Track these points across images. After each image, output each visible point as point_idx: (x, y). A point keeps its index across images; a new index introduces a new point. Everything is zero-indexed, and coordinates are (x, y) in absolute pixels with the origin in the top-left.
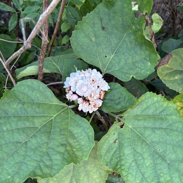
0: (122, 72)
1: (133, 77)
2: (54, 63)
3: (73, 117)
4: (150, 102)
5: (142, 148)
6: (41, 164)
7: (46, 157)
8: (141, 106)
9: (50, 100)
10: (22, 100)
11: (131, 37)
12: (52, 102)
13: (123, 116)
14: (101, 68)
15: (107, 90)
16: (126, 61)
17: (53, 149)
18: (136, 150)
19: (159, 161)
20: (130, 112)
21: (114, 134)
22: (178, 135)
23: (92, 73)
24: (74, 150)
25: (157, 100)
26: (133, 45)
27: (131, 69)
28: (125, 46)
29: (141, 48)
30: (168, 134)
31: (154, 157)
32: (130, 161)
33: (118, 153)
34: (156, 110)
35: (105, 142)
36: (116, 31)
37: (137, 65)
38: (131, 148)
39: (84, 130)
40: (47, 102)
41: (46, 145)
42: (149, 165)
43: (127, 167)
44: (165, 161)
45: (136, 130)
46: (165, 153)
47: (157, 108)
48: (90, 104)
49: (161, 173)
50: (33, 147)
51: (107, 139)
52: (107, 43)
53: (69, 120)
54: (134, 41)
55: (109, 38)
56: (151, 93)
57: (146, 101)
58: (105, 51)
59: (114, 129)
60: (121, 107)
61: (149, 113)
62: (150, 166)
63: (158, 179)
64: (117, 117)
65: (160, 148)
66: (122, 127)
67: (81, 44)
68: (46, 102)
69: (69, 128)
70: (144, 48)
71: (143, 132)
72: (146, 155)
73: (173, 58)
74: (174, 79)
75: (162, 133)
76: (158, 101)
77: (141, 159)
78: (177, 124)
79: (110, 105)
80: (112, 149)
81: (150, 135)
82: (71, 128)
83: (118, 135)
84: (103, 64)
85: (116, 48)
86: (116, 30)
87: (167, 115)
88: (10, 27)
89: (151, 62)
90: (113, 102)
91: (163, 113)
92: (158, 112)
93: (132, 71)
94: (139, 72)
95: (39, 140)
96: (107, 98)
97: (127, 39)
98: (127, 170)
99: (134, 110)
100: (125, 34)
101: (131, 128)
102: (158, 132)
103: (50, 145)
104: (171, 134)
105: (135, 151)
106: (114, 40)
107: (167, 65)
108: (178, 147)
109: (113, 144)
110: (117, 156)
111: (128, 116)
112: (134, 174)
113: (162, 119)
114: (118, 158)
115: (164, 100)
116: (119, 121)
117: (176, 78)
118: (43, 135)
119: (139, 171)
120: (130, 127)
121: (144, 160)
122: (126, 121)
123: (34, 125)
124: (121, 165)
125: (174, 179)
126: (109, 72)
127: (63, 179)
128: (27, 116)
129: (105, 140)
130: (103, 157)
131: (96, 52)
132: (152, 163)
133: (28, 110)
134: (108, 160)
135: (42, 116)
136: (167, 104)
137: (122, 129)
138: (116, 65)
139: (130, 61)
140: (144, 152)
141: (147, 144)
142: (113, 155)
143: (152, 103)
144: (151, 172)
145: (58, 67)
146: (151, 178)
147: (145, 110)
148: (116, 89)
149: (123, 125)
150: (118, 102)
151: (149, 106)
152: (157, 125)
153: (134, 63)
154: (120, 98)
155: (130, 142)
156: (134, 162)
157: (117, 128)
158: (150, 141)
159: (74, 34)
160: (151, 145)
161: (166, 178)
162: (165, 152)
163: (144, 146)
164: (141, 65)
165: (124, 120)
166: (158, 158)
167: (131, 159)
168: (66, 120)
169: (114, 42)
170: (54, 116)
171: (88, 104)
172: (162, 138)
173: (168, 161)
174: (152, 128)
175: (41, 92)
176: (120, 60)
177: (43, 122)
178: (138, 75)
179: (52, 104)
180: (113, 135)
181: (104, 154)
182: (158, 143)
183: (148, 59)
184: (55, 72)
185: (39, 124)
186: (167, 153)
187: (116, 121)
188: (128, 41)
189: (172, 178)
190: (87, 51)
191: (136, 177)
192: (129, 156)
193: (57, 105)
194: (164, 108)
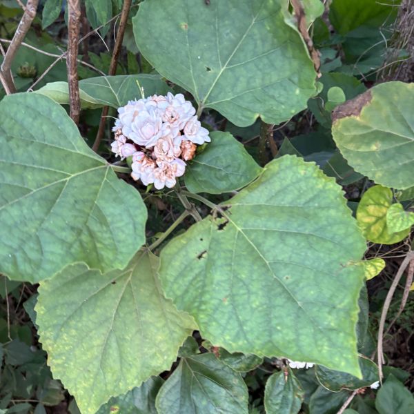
0: (239, 106)
1: (259, 119)
2: (111, 87)
3: (112, 184)
4: (290, 178)
5: (251, 272)
6: (19, 255)
7: (32, 245)
8: (269, 187)
9: (70, 143)
10: (7, 131)
11: (264, 26)
12: (73, 148)
13: (230, 207)
14: (196, 94)
15: (200, 143)
16: (248, 83)
17: (51, 233)
18: (239, 274)
19: (280, 301)
20: (244, 198)
21: (201, 240)
22: (331, 251)
23: (173, 101)
24: (99, 245)
25: (305, 174)
26: (268, 46)
27: (258, 100)
28: (251, 47)
29: (283, 55)
30: (311, 247)
31: (273, 293)
32: (221, 296)
33: (202, 278)
34: (299, 197)
35: (177, 253)
36: (233, 10)
37: (271, 92)
38: (230, 271)
39: (128, 211)
40: (63, 145)
41: (38, 222)
42: (258, 306)
43: (212, 307)
44: (294, 301)
45: (249, 236)
46: (297, 285)
47: (302, 192)
48: (157, 166)
49: (278, 325)
50: (10, 222)
51: (184, 247)
52: (213, 39)
53: (102, 187)
54: (270, 35)
55: (218, 26)
56: (294, 158)
57: (282, 175)
58: (207, 55)
59: (202, 229)
60: (227, 186)
61: (283, 203)
62: (260, 309)
63: (270, 336)
64: (216, 208)
65: (288, 274)
66: (221, 227)
67: (157, 35)
68: (60, 145)
69: (96, 202)
70: (290, 53)
71: (260, 241)
72: (255, 287)
73: (372, 101)
74: (367, 150)
75: (299, 244)
76: (306, 178)
77: (245, 294)
78: (335, 228)
79: (204, 179)
80: (192, 270)
81: (274, 247)
82: (101, 203)
83: (210, 243)
84: (202, 86)
85: (233, 51)
86: (234, 7)
87: (319, 208)
88: (46, 19)
89: (302, 88)
90: (213, 172)
91: (311, 204)
92: (303, 200)
93: (258, 106)
94: (274, 108)
95: (25, 211)
96: (203, 163)
97: (256, 31)
98: (210, 312)
99: (253, 195)
100: (254, 20)
101: (239, 232)
102: (291, 241)
103: (46, 225)
104: (317, 247)
105: (235, 277)
106: (228, 31)
107: (358, 118)
108: (326, 274)
109: (195, 261)
110: (197, 286)
111: (239, 206)
112: (223, 322)
113: (307, 216)
114: (199, 288)
115: (318, 175)
116: (219, 215)
117: (374, 148)
118: (37, 203)
119: (234, 317)
120: (239, 229)
121: (249, 297)
122: (233, 216)
123: (24, 185)
124: (202, 303)
125: (302, 338)
126: (212, 105)
127: (91, 334)
128: (12, 164)
129: (180, 250)
130: (170, 284)
131: (188, 57)
132: (266, 304)
133: (16, 152)
134: (179, 293)
135: (45, 170)
136: (323, 184)
137: (221, 231)
138: (228, 89)
139: (258, 82)
140: (253, 280)
141: (265, 265)
142: (191, 283)
143: (294, 181)
144: (259, 320)
145: (117, 96)
146: (256, 334)
147: (276, 194)
148: (224, 145)
149: (224, 225)
150: (223, 174)
151: (286, 188)
152: (294, 227)
153: (265, 88)
154: (229, 166)
155: (231, 258)
156: (228, 299)
157: (210, 228)
158: (271, 258)
159: (143, 10)
160: (273, 269)
161: (287, 334)
162: (296, 283)
163: (255, 267)
164: (279, 94)
165: (231, 214)
166: (280, 294)
167: (223, 292)
168: (94, 187)
169: (228, 37)
170: (70, 176)
171: (153, 165)
172: (297, 254)
173: (298, 303)
174: (282, 233)
175: (53, 124)
176: (237, 79)
177: (45, 181)
178: (270, 116)
179: (71, 153)
180: (199, 241)
181: (171, 279)
182: (286, 265)
183: (296, 79)
184: (108, 103)
185: (35, 184)
186: (301, 285)
187: (212, 214)
188: (258, 37)
189: (298, 335)
190: (169, 53)
191: (225, 329)
192: (221, 286)
193: (84, 156)
194: (315, 193)
